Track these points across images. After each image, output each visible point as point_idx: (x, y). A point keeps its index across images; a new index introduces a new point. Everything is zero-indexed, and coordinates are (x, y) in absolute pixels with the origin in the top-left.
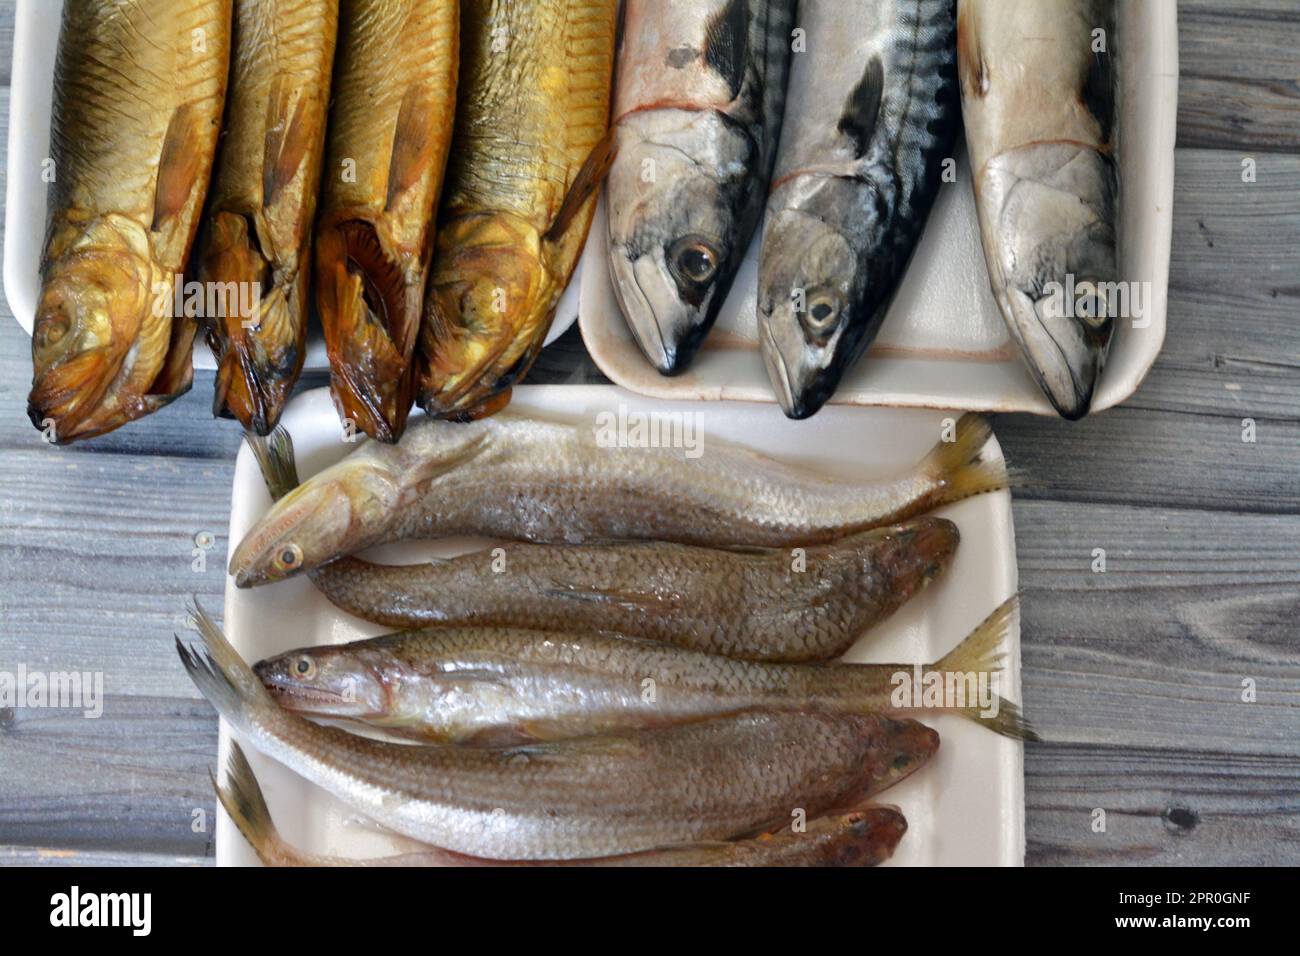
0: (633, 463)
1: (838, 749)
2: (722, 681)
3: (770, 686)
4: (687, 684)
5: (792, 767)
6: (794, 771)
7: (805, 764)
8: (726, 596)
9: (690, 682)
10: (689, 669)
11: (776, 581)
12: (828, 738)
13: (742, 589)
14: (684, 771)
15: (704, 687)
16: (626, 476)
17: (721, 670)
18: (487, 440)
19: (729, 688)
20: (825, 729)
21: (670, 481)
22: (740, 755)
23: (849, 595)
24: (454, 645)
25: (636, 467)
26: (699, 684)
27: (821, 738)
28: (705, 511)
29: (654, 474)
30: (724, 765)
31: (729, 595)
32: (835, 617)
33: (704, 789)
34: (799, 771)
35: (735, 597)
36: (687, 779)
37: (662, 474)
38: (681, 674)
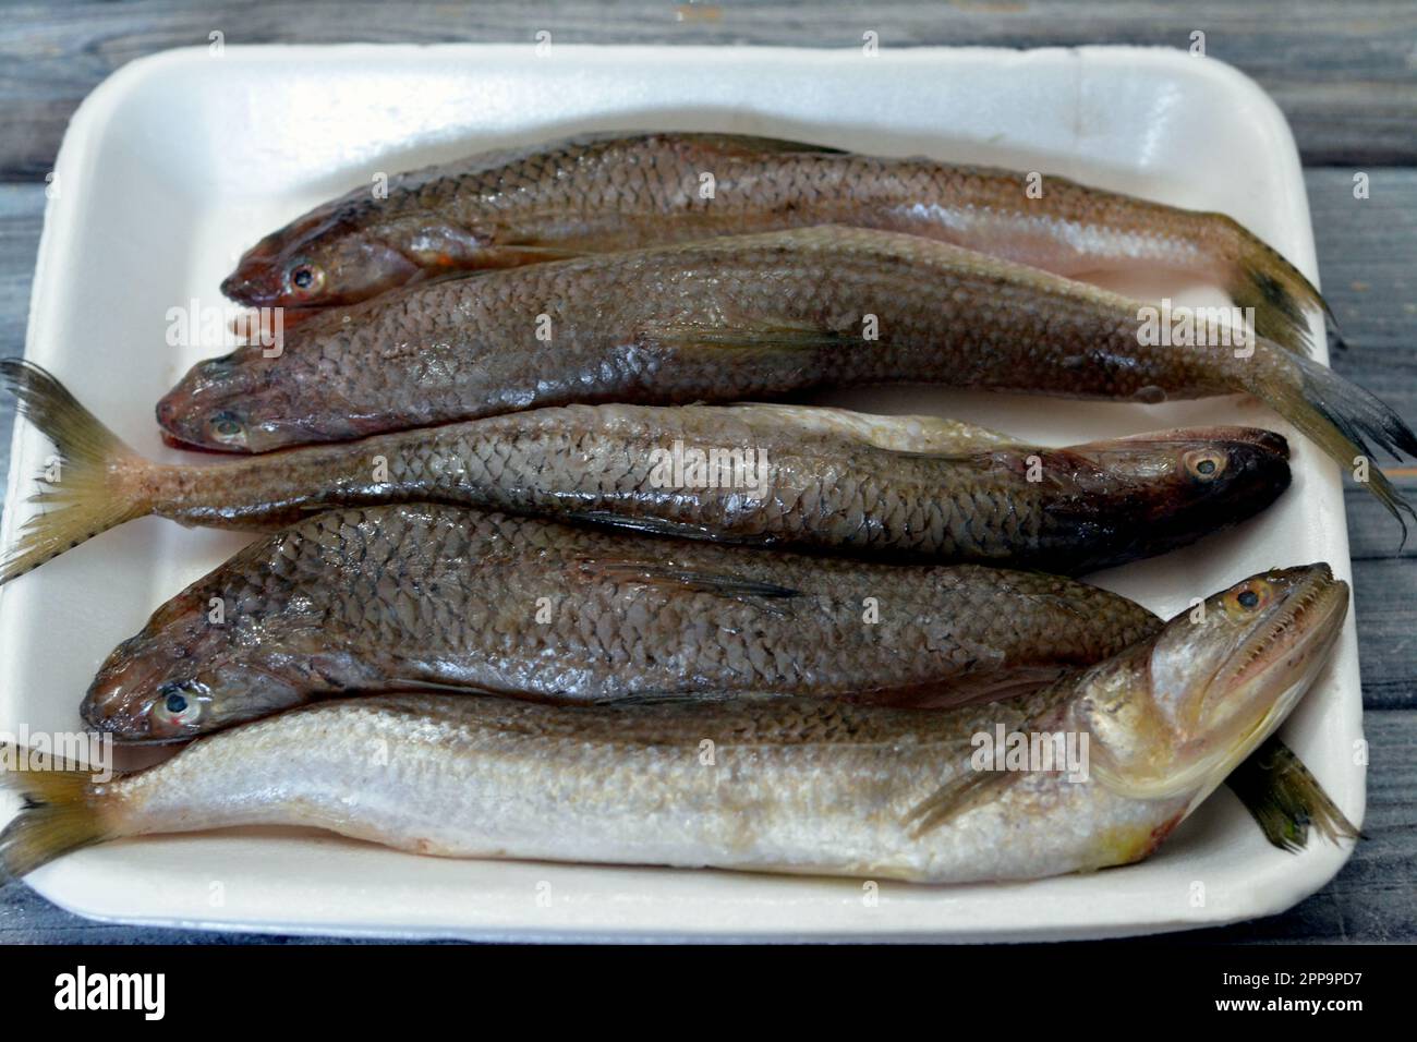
0: (650, 785)
1: (321, 358)
2: (505, 448)
3: (425, 452)
4: (564, 437)
5: (398, 326)
6: (395, 320)
7: (377, 331)
8: (494, 584)
9: (559, 441)
10: (560, 462)
11: (404, 612)
12: (338, 372)
13: (465, 599)
14: (573, 309)
15: (536, 438)
16: (664, 763)
17: (506, 464)
18: (916, 824)
19: (494, 439)
20: (340, 387)
21: (585, 763)
22: (482, 338)
23: (280, 579)
24: (955, 498)
25: (644, 778)
26: (546, 438)
27: (347, 371)
28: (523, 730)
29: (612, 771)
30: (510, 322)
31: (487, 588)
32: (308, 550)
33: (542, 287)
34: (388, 321)
35: (478, 584)
36: (570, 298)
37: (599, 772)
38: (573, 451)
